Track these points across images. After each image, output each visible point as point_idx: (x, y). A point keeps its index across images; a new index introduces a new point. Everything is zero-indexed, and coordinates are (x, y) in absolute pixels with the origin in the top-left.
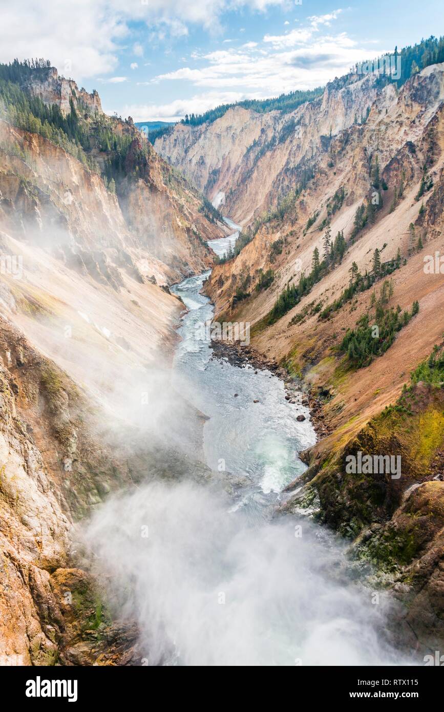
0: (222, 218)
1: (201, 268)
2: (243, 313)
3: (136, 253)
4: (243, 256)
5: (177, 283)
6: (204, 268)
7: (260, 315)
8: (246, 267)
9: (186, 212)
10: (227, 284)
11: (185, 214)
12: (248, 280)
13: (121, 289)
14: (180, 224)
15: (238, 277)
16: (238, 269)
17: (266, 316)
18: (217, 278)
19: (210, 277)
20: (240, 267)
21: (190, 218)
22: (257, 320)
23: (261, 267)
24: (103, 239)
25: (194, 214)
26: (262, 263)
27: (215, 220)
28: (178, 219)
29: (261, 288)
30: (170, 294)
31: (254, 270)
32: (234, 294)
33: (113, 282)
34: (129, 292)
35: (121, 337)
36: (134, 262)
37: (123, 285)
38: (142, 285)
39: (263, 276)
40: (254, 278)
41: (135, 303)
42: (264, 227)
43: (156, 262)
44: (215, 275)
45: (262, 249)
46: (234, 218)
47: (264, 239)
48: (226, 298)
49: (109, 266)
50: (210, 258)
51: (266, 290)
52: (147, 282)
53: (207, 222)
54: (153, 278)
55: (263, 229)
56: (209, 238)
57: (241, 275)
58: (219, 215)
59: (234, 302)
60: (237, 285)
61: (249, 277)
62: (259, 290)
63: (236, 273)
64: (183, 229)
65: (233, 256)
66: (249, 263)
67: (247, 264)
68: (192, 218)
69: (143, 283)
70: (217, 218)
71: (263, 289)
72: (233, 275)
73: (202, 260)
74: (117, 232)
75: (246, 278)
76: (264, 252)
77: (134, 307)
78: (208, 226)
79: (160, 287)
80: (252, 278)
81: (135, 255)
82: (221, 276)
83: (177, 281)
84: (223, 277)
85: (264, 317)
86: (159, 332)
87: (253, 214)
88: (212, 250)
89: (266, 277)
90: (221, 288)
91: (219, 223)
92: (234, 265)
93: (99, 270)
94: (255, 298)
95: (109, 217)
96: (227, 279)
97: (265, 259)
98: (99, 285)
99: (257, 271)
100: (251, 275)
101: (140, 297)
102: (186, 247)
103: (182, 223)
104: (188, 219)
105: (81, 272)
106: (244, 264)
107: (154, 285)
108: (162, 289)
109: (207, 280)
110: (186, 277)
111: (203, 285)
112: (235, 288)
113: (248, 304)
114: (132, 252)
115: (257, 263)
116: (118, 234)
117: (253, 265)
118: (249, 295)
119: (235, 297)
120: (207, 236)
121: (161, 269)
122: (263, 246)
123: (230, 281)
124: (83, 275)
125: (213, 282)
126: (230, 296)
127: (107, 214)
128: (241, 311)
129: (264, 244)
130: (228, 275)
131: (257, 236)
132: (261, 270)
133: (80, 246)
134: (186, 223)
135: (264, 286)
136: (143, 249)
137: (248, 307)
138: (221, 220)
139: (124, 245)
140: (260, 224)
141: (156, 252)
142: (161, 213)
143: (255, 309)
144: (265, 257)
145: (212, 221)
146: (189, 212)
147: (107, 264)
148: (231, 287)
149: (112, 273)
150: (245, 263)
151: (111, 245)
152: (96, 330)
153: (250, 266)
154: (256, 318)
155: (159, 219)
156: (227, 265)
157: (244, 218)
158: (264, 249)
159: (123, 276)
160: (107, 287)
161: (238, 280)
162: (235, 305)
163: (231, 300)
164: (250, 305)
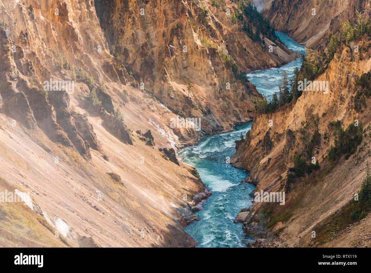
0: (273, 33)
1: (234, 119)
2: (306, 200)
3: (121, 91)
4: (307, 98)
5: (190, 145)
6: (239, 119)
7: (337, 203)
8: (313, 117)
9: (211, 23)
10: (279, 147)
11: (209, 27)
12: (316, 140)
13: (93, 153)
14: (199, 43)
15: (298, 135)
16: (299, 121)
17: (347, 205)
18: (261, 137)
19: (248, 134)
20: (302, 118)
21: (218, 33)
22: (330, 212)
23: (340, 119)
24: (65, 67)
25: (224, 27)
26: (340, 111)
27: (261, 36)
28: (195, 35)
29: (339, 156)
30: (177, 163)
31: (327, 123)
32: (291, 165)
33: (79, 141)
34: (105, 158)
35: (88, 236)
36: (116, 107)
37: (95, 147)
38: (128, 146)
39: (343, 134)
40: (325, 138)
41: (115, 178)
42: (346, 49)
43: (155, 108)
44: (257, 131)
45: (342, 87)
46: (295, 33)
47: (346, 69)
48: (275, 172)
49: (73, 113)
50: (250, 103)
51: (347, 158)
52: (137, 141)
53: (247, 39)
54: (148, 134)
55: (344, 52)
56: (250, 67)
57: (303, 132)
58: (269, 28)
59: (291, 179)
60: (295, 149)
61: (317, 135)
62: (334, 159)
63: (294, 128)
64: (203, 52)
65: (290, 99)
66: (319, 111)
67: (315, 113)
68: (221, 33)
69: (130, 142)
70: (265, 34)
71: (343, 157)
72: (290, 133)
73: (236, 105)
74: (90, 57)
75: (311, 137)
76: (344, 92)
77: (113, 185)
78: (248, 46)
79: (160, 150)
80: (322, 137)
81: (119, 94)
82: (268, 133)
83: (191, 141)
84: (271, 136)
85: (343, 208)
86: (154, 230)
87: (328, 26)
88: (254, 87)
89: (348, 136)
90: (267, 154)
91: (269, 43)
92: (292, 114)
93: (55, 120)
94: (329, 172)
95: (77, 31)
96: (279, 137)
97: (346, 105)
98: (55, 146)
99: (331, 125)
100: (322, 132)
101: (123, 166)
102: (208, 82)
103: (202, 42)
104: (213, 35)
105: (25, 123)
106: (309, 112)
107: (148, 147)
108: (162, 153)
109: (243, 140)
110: (208, 135)
111: (237, 148)
112: (292, 154)
113: (315, 183)
114: (115, 90)
115: (332, 110)
116: (92, 60)
117: (324, 115)
118: (317, 167)
119: (291, 170)
120: (246, 63)
121: (164, 120)
122: (344, 82)
123: (284, 142)
124: (29, 128)
125: (253, 143)
126: (282, 168)
127: (74, 25)
128: (302, 196)
129: (344, 77)
130: (281, 131)
131: (332, 64)
132: (339, 123)
133: (26, 78)
134: (210, 42)
135: (344, 152)
136: (133, 85)
137: (315, 189)
138: (273, 37)
139: (101, 79)
140: (339, 44)
141: (156, 91)
142: (166, 25)
143: (327, 193)
144: (347, 101)
145: (255, 39)
146: (216, 24)
147: (69, 110)
148: (285, 151)
149: (78, 125)
150: (312, 110)
151: (78, 77)
152: (44, 223)
153: (320, 115)
154: (329, 208)
155: (164, 35)
156: (279, 114)
157: (313, 34)
158: (345, 87)
159: (95, 131)
160: (68, 150)
161: (298, 140)
162: (292, 186)
163: (284, 175)
164: (318, 186)
